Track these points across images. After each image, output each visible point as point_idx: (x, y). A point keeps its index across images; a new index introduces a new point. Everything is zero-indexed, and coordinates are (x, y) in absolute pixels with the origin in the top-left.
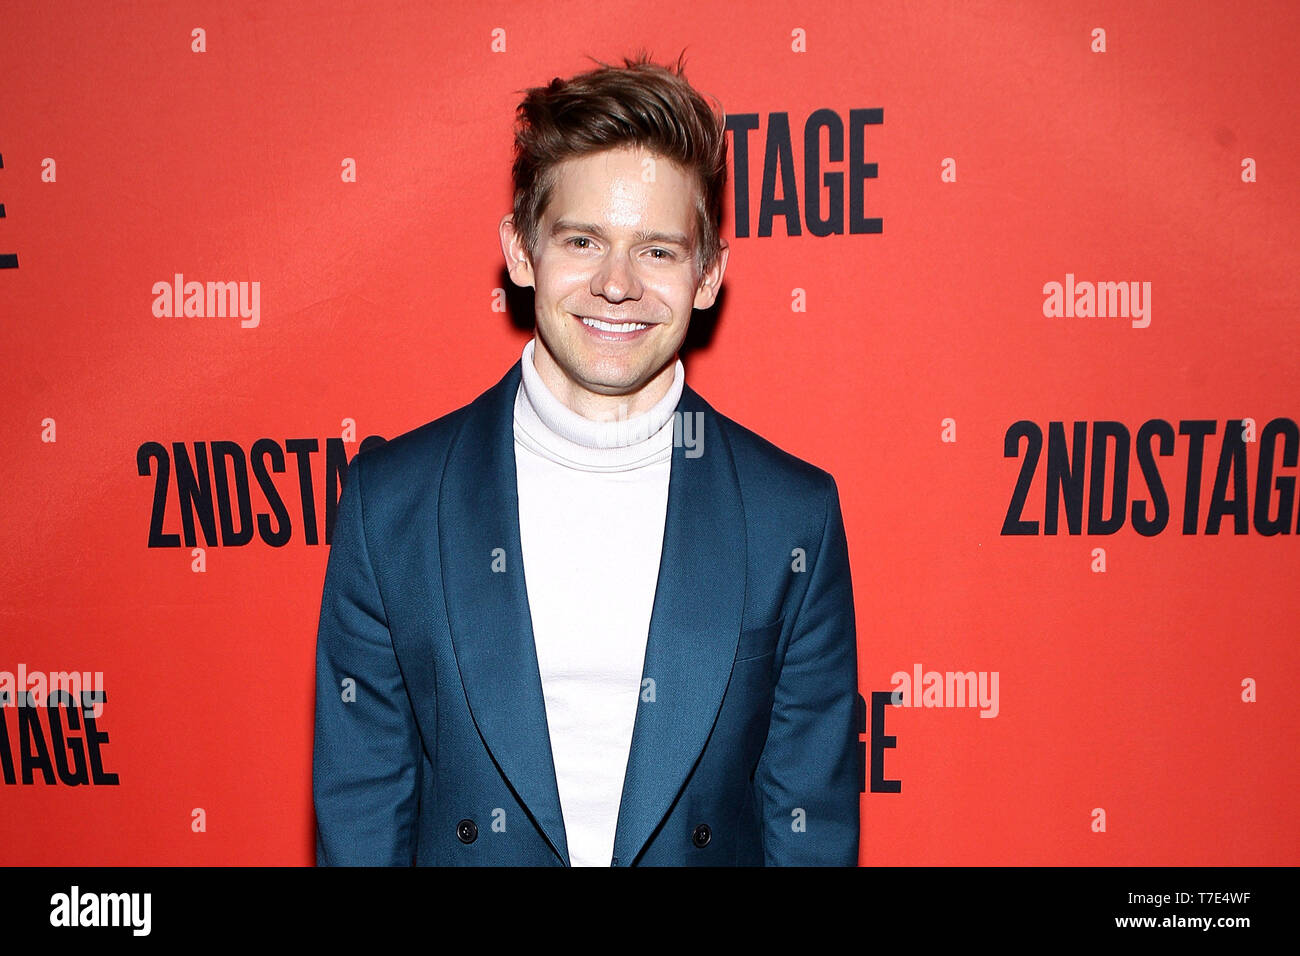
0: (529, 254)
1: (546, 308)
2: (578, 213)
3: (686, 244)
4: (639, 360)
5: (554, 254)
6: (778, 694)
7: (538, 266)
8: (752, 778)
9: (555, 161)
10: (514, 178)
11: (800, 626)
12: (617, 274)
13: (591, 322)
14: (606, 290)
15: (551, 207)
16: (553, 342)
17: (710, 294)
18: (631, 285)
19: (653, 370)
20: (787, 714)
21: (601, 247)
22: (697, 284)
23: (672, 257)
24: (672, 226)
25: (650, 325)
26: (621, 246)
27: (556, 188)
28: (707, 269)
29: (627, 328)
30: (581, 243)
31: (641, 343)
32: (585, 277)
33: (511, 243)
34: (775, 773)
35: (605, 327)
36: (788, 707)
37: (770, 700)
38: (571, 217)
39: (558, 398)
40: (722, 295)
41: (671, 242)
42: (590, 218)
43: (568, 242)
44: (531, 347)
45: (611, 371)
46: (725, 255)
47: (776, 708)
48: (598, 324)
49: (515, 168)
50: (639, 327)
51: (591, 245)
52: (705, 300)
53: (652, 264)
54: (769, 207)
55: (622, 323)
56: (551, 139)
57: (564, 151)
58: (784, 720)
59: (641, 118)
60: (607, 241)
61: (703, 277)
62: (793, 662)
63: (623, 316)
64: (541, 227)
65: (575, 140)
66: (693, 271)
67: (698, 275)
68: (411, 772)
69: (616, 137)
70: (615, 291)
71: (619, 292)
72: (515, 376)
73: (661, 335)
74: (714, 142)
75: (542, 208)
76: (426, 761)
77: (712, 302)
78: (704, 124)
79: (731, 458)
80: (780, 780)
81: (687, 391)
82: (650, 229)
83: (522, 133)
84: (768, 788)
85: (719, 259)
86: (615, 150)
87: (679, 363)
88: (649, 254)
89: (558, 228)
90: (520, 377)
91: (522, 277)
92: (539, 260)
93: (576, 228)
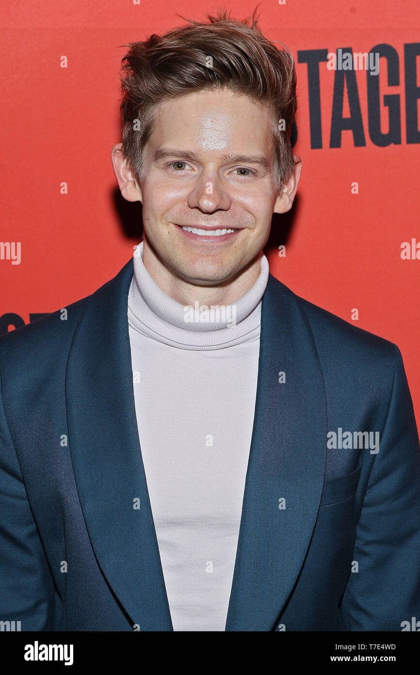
0: (136, 176)
1: (152, 219)
2: (174, 144)
3: (265, 163)
4: (230, 259)
5: (156, 175)
6: (359, 532)
7: (144, 185)
8: (340, 605)
9: (154, 102)
10: (122, 114)
11: (375, 473)
12: (210, 189)
13: (189, 229)
14: (200, 204)
15: (153, 138)
16: (159, 246)
17: (288, 201)
18: (221, 198)
19: (242, 266)
20: (367, 549)
21: (195, 168)
22: (277, 194)
23: (255, 173)
24: (255, 150)
25: (237, 230)
26: (211, 167)
27: (156, 122)
28: (284, 181)
29: (218, 233)
30: (179, 166)
31: (231, 244)
32: (183, 193)
33: (121, 166)
34: (360, 601)
35: (201, 232)
36: (368, 543)
37: (351, 538)
38: (169, 146)
39: (163, 290)
40: (297, 201)
41: (253, 162)
42: (186, 146)
43: (168, 165)
44: (139, 250)
45: (208, 268)
46: (299, 168)
47: (358, 543)
48: (195, 231)
49: (123, 107)
50: (229, 231)
51: (187, 167)
52: (283, 206)
53: (238, 181)
54: (338, 124)
55: (214, 229)
56: (150, 84)
57: (161, 93)
58: (365, 554)
59: (224, 65)
60: (200, 163)
61: (281, 188)
62: (369, 505)
63: (216, 223)
64: (146, 154)
65: (170, 85)
66: (273, 184)
67: (277, 186)
68: (44, 607)
69: (204, 80)
70: (208, 204)
71: (211, 204)
72: (128, 272)
73: (246, 238)
74: (284, 79)
75: (146, 137)
76: (57, 597)
77: (289, 206)
78: (276, 66)
79: (311, 334)
80: (364, 606)
81: (272, 281)
82: (235, 153)
83: (127, 79)
84: (354, 613)
85: (294, 172)
86: (202, 91)
87: (264, 260)
88: (235, 172)
89: (159, 154)
90: (132, 274)
91: (131, 194)
92: (145, 180)
93: (174, 154)
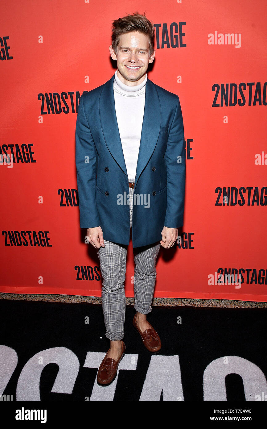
0: (115, 53)
1: (119, 64)
2: (125, 45)
3: (147, 51)
4: (138, 74)
5: (120, 53)
6: (168, 140)
7: (117, 55)
8: (164, 157)
9: (120, 35)
10: (112, 38)
11: (172, 126)
12: (133, 57)
13: (128, 67)
14: (131, 61)
15: (119, 44)
16: (121, 71)
18: (136, 59)
19: (141, 76)
20: (170, 144)
22: (149, 58)
23: (144, 53)
24: (144, 47)
25: (140, 67)
26: (134, 51)
27: (120, 40)
28: (151, 55)
29: (135, 68)
30: (126, 51)
31: (139, 71)
32: (127, 58)
33: (112, 51)
34: (169, 156)
35: (131, 68)
36: (171, 143)
37: (166, 142)
38: (124, 46)
39: (122, 82)
40: (154, 60)
41: (144, 50)
42: (127, 46)
43: (123, 51)
44: (116, 72)
45: (133, 77)
46: (155, 52)
47: (168, 143)
48: (130, 67)
49: (112, 36)
50: (138, 67)
51: (128, 51)
52: (151, 61)
53: (140, 55)
54: (163, 43)
55: (134, 67)
56: (119, 30)
57: (122, 33)
58: (170, 145)
59: (137, 25)
60: (131, 51)
61: (151, 57)
62: (171, 134)
63: (135, 65)
64: (118, 48)
65: (124, 30)
66: (148, 56)
67: (150, 56)
68: (95, 158)
69: (132, 30)
70: (133, 61)
72: (113, 78)
73: (142, 69)
74: (152, 30)
75: (118, 44)
76: (98, 156)
77: (152, 62)
78: (150, 26)
79: (157, 93)
80: (169, 157)
81: (148, 80)
82: (140, 48)
83: (113, 29)
84: (167, 159)
85: (154, 53)
86: (132, 32)
87: (146, 74)
88: (140, 53)
89: (121, 48)
90: (114, 78)
91: (114, 58)
92: (118, 54)
93: (125, 48)
